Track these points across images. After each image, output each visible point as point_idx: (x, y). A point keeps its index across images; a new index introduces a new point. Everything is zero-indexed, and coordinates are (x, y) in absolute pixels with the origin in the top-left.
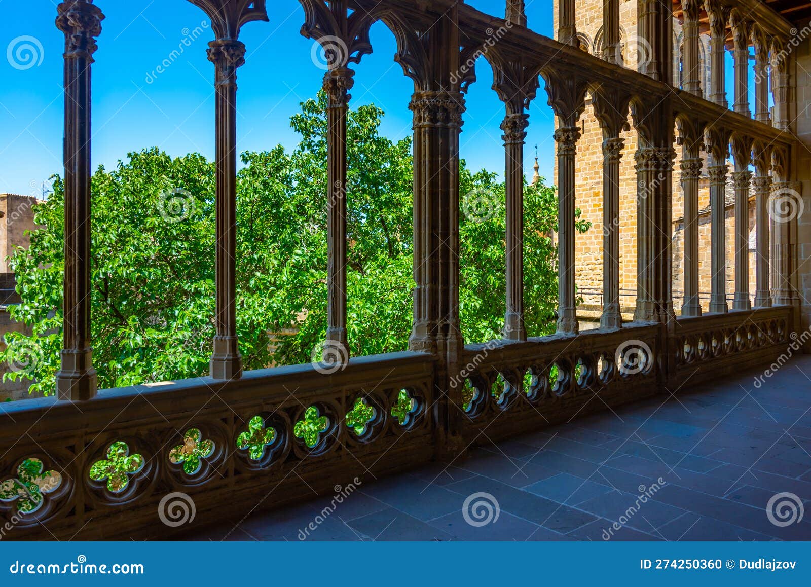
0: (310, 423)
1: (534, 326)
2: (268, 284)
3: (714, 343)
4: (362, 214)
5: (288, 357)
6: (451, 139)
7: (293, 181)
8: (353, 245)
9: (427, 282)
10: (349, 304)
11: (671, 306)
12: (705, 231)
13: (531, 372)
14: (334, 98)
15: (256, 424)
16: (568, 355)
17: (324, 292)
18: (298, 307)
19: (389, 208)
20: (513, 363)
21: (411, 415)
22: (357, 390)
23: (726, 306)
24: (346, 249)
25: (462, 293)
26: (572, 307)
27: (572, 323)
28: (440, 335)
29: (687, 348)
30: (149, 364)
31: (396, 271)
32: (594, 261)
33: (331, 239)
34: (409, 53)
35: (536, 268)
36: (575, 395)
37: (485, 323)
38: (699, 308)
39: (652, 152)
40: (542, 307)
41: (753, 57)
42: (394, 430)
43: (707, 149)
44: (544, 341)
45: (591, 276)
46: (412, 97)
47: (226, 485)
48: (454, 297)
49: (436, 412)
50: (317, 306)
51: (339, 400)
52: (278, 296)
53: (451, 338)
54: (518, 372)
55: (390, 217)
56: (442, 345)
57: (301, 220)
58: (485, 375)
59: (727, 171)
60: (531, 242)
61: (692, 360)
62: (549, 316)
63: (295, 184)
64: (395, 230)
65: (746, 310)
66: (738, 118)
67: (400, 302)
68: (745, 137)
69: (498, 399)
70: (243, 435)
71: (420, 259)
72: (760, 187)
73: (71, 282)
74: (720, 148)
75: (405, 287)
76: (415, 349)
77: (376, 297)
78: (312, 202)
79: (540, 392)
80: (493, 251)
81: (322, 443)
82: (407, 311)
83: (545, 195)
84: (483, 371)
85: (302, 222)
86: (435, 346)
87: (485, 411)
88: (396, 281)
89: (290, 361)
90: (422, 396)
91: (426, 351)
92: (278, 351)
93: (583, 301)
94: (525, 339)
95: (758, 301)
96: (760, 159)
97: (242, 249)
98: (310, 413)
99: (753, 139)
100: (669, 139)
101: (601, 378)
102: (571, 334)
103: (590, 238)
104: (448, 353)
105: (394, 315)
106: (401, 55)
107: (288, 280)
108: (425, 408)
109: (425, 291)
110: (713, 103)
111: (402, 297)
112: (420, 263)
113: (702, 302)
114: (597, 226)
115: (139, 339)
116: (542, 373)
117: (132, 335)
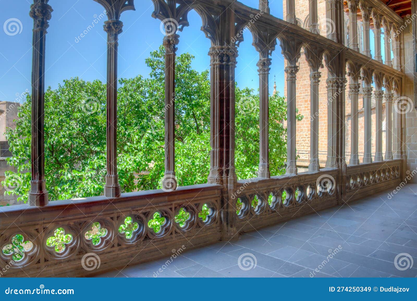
0: (156, 221)
1: (274, 171)
2: (133, 149)
3: (365, 178)
4: (183, 111)
5: (144, 186)
6: (230, 71)
7: (146, 93)
8: (178, 128)
9: (217, 147)
10: (176, 159)
11: (344, 160)
12: (361, 120)
13: (272, 194)
14: (169, 49)
15: (128, 221)
16: (292, 186)
17: (163, 152)
18: (149, 161)
19: (197, 107)
20: (263, 190)
21: (209, 217)
22: (180, 204)
23: (371, 159)
24: (174, 130)
25: (236, 153)
26: (294, 161)
27: (294, 169)
28: (224, 175)
29: (352, 181)
30: (74, 189)
31: (201, 141)
32: (305, 136)
33: (167, 124)
34: (208, 26)
35: (275, 140)
36: (295, 206)
37: (248, 169)
38: (358, 161)
39: (335, 80)
40: (278, 161)
41: (383, 33)
42: (200, 224)
43: (362, 78)
44: (279, 178)
45: (304, 144)
46: (210, 49)
47: (114, 251)
48: (232, 155)
49: (222, 216)
50: (159, 160)
51: (171, 209)
52: (139, 155)
53: (230, 177)
54: (266, 195)
55: (198, 113)
56: (225, 180)
57: (151, 114)
58: (248, 196)
59: (372, 90)
60: (272, 126)
61: (354, 187)
62: (282, 165)
63: (147, 95)
64: (200, 119)
65: (381, 161)
66: (377, 63)
67: (203, 158)
68: (380, 73)
69: (255, 208)
70: (122, 226)
71: (214, 134)
72: (388, 99)
73: (35, 146)
74: (368, 78)
75: (206, 150)
76: (211, 183)
77: (191, 155)
78: (156, 105)
79: (277, 205)
80: (252, 131)
81: (163, 230)
82: (207, 163)
83: (279, 101)
84: (247, 194)
85: (151, 115)
86: (222, 181)
87: (248, 214)
88: (201, 147)
89: (146, 188)
90: (215, 207)
91: (217, 184)
92: (139, 183)
93: (299, 157)
94: (270, 177)
95: (386, 157)
96: (387, 85)
97: (120, 130)
98: (156, 216)
99: (384, 74)
100: (343, 73)
101: (308, 197)
102: (293, 175)
103: (303, 124)
104: (229, 184)
105: (200, 165)
106: (204, 27)
107: (144, 146)
108: (216, 213)
109: (216, 152)
110: (365, 56)
111: (204, 155)
112: (214, 137)
113: (359, 157)
114: (307, 118)
115: (69, 175)
116: (278, 195)
117: (66, 173)
